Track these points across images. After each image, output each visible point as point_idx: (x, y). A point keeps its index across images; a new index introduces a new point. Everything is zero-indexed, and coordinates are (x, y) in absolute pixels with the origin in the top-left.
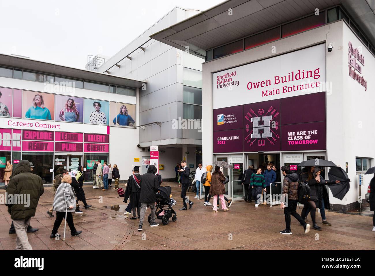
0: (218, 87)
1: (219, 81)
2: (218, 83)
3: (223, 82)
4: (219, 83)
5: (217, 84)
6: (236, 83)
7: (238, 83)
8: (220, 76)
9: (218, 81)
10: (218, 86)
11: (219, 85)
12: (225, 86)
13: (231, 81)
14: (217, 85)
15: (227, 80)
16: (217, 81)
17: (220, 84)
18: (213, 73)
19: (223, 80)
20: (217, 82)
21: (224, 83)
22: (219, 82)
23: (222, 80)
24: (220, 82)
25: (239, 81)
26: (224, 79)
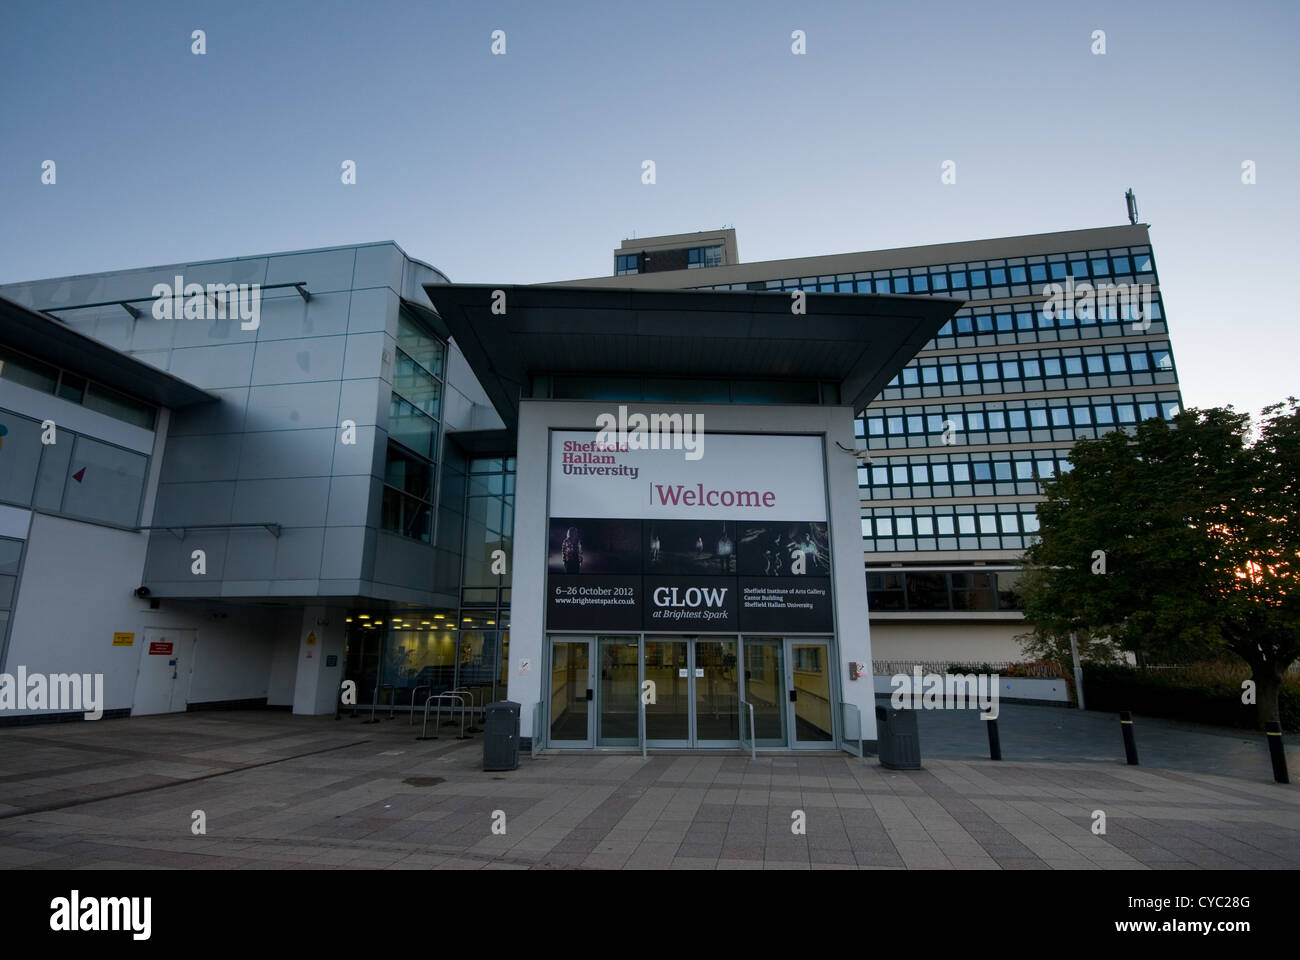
0: (568, 471)
1: (571, 454)
2: (568, 460)
3: (585, 461)
4: (571, 461)
5: (565, 461)
6: (628, 471)
7: (635, 474)
8: (575, 442)
9: (568, 455)
10: (568, 467)
11: (571, 466)
12: (592, 473)
13: (613, 462)
14: (565, 466)
15: (598, 457)
16: (565, 454)
17: (575, 465)
18: (552, 429)
19: (585, 455)
20: (565, 458)
21: (589, 465)
22: (571, 458)
23: (581, 454)
24: (574, 458)
25: (637, 470)
26: (590, 455)
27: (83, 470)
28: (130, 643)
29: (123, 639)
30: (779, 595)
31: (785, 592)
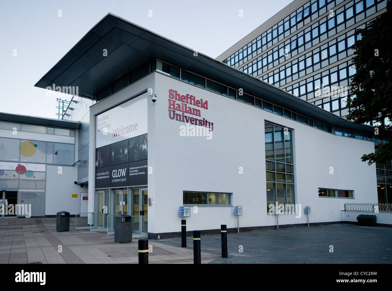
1: (99, 123)
13: (106, 123)
18: (95, 115)
27: (57, 152)
28: (77, 197)
29: (75, 196)
30: (137, 169)
31: (138, 168)
